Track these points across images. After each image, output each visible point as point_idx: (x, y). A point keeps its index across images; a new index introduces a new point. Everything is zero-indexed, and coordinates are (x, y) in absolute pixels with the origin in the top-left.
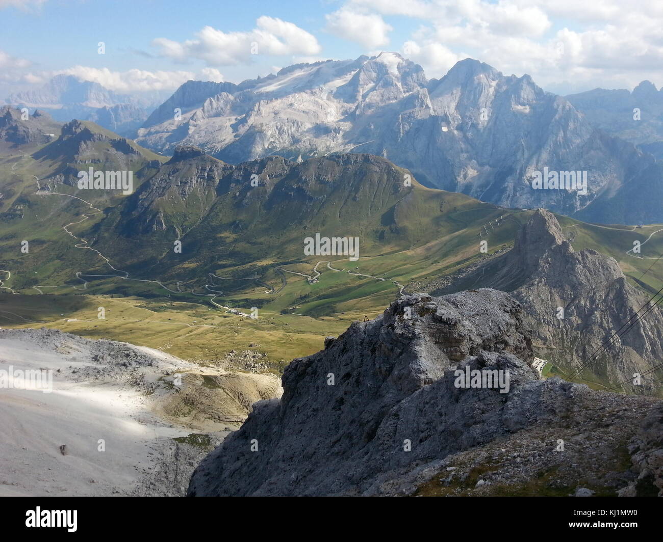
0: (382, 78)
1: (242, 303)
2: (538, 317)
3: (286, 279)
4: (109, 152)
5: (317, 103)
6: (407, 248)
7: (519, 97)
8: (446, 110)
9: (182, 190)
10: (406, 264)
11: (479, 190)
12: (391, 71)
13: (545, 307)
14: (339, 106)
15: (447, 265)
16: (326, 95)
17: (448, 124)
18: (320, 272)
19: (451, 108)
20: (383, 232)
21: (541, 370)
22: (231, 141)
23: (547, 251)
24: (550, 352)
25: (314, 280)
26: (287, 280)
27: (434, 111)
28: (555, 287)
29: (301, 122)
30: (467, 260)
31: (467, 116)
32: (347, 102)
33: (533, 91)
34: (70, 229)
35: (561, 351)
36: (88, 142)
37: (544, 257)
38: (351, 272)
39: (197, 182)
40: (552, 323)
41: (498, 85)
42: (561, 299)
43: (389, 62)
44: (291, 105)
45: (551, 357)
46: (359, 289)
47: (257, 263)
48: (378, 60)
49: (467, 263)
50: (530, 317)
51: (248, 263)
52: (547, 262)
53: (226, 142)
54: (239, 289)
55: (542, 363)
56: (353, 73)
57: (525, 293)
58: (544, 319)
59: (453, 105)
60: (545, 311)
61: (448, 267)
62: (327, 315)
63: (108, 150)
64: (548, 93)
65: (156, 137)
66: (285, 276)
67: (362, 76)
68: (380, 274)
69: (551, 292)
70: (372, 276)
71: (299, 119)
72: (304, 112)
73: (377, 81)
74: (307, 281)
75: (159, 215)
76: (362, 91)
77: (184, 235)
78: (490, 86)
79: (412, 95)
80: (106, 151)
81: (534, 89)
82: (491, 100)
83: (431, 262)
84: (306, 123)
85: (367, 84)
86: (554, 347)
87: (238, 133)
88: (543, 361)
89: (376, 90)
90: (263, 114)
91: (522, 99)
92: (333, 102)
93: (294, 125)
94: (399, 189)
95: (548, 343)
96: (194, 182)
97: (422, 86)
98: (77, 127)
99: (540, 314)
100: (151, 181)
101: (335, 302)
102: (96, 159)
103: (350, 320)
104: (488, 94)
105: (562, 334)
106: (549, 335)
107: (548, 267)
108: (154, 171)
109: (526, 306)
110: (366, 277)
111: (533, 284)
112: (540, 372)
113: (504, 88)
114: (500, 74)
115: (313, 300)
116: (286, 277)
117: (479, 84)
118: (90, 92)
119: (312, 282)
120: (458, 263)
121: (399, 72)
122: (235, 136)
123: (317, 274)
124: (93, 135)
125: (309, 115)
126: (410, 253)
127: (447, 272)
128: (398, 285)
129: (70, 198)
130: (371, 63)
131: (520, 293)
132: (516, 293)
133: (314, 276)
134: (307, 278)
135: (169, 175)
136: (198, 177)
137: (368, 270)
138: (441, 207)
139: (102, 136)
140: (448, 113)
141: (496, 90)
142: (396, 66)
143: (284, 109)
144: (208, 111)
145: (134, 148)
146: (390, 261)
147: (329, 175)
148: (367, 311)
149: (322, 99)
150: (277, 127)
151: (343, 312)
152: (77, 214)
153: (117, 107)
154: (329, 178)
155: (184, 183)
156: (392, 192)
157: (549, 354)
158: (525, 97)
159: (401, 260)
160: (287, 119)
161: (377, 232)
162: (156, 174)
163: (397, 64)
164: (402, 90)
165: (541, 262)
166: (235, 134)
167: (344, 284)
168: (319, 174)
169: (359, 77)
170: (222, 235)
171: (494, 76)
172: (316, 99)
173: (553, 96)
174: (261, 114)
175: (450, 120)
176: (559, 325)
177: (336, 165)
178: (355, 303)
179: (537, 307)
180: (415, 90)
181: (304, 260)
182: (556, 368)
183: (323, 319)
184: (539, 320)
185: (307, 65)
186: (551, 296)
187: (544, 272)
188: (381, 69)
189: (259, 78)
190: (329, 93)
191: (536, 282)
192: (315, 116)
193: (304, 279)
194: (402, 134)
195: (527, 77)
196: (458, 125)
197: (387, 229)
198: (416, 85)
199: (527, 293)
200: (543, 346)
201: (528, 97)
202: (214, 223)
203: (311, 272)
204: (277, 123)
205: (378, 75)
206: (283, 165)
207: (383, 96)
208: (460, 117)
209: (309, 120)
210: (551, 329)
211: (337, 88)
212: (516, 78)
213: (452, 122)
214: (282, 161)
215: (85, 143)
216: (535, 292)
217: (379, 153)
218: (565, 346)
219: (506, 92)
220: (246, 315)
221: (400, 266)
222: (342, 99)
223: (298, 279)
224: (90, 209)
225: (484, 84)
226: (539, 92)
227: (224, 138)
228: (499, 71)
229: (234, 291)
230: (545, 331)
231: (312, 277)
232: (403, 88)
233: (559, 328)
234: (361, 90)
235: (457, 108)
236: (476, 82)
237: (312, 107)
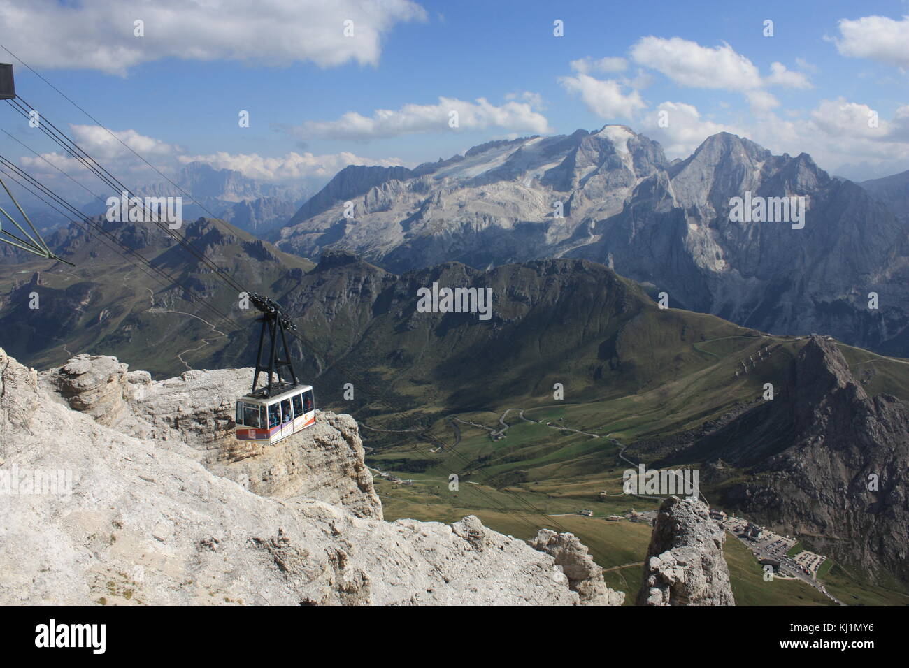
0: (605, 159)
1: (397, 465)
2: (813, 493)
3: (460, 433)
4: (240, 259)
5: (517, 192)
6: (633, 391)
7: (795, 183)
8: (695, 201)
9: (329, 308)
10: (631, 414)
11: (743, 310)
12: (617, 149)
13: (823, 478)
14: (548, 195)
15: (689, 416)
16: (530, 181)
17: (698, 220)
18: (509, 424)
19: (702, 197)
20: (600, 369)
21: (815, 570)
22: (400, 243)
23: (825, 396)
24: (830, 544)
25: (499, 435)
26: (462, 435)
27: (678, 201)
28: (837, 449)
29: (495, 217)
30: (718, 409)
31: (724, 209)
32: (559, 190)
33: (814, 175)
34: (185, 357)
35: (846, 543)
36: (215, 246)
37: (821, 405)
38: (552, 424)
39: (348, 297)
40: (834, 502)
41: (764, 167)
42: (846, 466)
43: (616, 138)
44: (483, 194)
45: (832, 551)
46: (562, 449)
47: (421, 409)
48: (601, 135)
49: (716, 414)
50: (801, 492)
51: (410, 409)
52: (825, 412)
53: (393, 244)
54: (395, 445)
55: (818, 561)
56: (567, 152)
57: (794, 457)
58: (821, 495)
59: (704, 194)
60: (823, 484)
61: (689, 420)
62: (514, 485)
63: (240, 256)
64: (835, 179)
65: (303, 238)
66: (459, 429)
67: (579, 156)
68: (591, 428)
69: (831, 457)
70: (582, 430)
71: (492, 213)
72: (499, 203)
73: (600, 162)
74: (490, 437)
75: (296, 341)
76: (578, 176)
77: (327, 369)
78: (755, 169)
79: (648, 180)
80: (236, 257)
81: (815, 172)
82: (756, 187)
83: (666, 412)
84: (502, 219)
85: (586, 167)
86: (836, 537)
87: (410, 231)
88: (819, 557)
89: (598, 174)
90: (444, 208)
91: (799, 186)
92: (540, 190)
93: (485, 221)
94: (624, 308)
95: (827, 530)
96: (344, 297)
97: (661, 168)
98: (204, 227)
99: (815, 488)
100: (289, 296)
101: (527, 467)
102: (224, 266)
103: (545, 493)
104: (752, 181)
105: (849, 518)
106: (828, 520)
107: (827, 420)
108: (294, 283)
109: (795, 475)
110: (572, 432)
111: (805, 445)
112: (815, 573)
113: (774, 171)
114: (767, 153)
115: (497, 463)
116: (461, 430)
117: (739, 166)
118: (228, 183)
119: (496, 438)
120: (704, 414)
121: (630, 150)
122: (406, 237)
123: (504, 427)
124: (222, 237)
125: (506, 207)
126: (636, 399)
127: (688, 427)
128: (618, 444)
129: (189, 317)
130: (592, 140)
131: (786, 457)
132: (781, 457)
133: (500, 429)
134: (489, 432)
135: (313, 287)
136: (349, 291)
137: (576, 422)
138: (682, 334)
139: (233, 237)
140: (697, 205)
141: (762, 174)
142: (624, 144)
143: (473, 200)
144: (372, 204)
145: (272, 253)
146: (607, 410)
147: (527, 289)
148: (570, 481)
149: (524, 186)
150: (462, 223)
151: (536, 481)
152: (196, 339)
153: (259, 201)
154: (526, 293)
155: (331, 299)
156: (614, 312)
157: (829, 547)
158: (804, 183)
159: (624, 409)
160: (477, 214)
161: (591, 368)
162: (296, 287)
163: (627, 140)
164: (634, 174)
165: (817, 413)
166: (405, 233)
167: (541, 442)
168: (512, 287)
169: (575, 157)
170: (378, 370)
171: (760, 155)
172: (517, 187)
173: (843, 182)
174: (441, 207)
175: (701, 214)
176: (843, 504)
177: (536, 274)
178: (555, 468)
179: (811, 477)
180: (652, 174)
181: (487, 406)
182: (839, 568)
183: (507, 491)
184: (814, 497)
185: (506, 142)
186: (831, 461)
187: (821, 426)
188: (606, 147)
189: (441, 160)
190: (534, 178)
191: (810, 442)
192: (514, 209)
193: (486, 433)
194: (633, 233)
195: (805, 157)
196: (712, 220)
197: (605, 364)
198: (653, 167)
199: (796, 458)
200: (820, 535)
201: (807, 183)
202: (367, 354)
203: (495, 424)
204: (462, 219)
205: (601, 155)
206: (464, 275)
207: (607, 182)
208: (714, 211)
209: (505, 214)
210: (832, 510)
211: (546, 172)
212: (791, 158)
213: (703, 217)
214: (462, 269)
215: (212, 246)
216: (809, 456)
217: (602, 259)
218: (852, 535)
219: (777, 176)
220: (401, 482)
221: (623, 417)
222: (552, 187)
223: (476, 434)
224: (212, 332)
225: (746, 166)
226: (822, 177)
227: (391, 239)
228: (765, 149)
229: (389, 448)
230: (823, 512)
231: (498, 431)
232: (635, 171)
233: (843, 508)
234: (578, 174)
235: (710, 197)
236: (735, 163)
237: (510, 198)
